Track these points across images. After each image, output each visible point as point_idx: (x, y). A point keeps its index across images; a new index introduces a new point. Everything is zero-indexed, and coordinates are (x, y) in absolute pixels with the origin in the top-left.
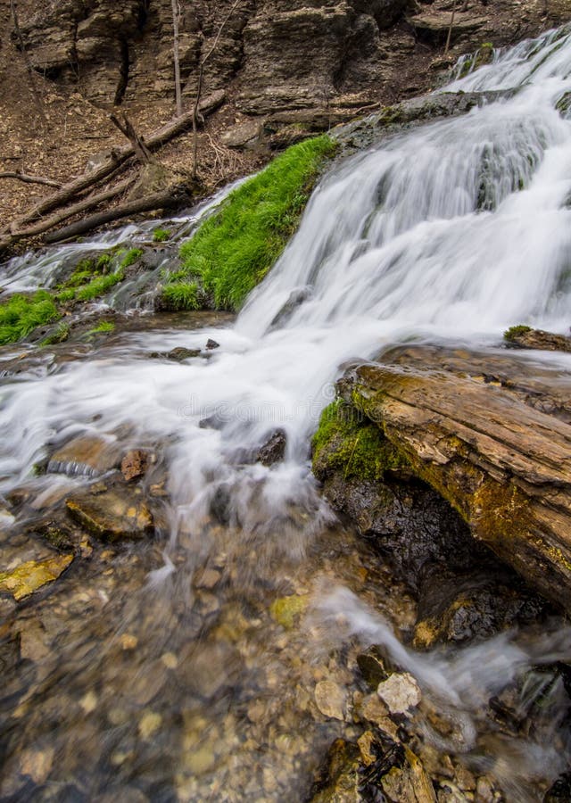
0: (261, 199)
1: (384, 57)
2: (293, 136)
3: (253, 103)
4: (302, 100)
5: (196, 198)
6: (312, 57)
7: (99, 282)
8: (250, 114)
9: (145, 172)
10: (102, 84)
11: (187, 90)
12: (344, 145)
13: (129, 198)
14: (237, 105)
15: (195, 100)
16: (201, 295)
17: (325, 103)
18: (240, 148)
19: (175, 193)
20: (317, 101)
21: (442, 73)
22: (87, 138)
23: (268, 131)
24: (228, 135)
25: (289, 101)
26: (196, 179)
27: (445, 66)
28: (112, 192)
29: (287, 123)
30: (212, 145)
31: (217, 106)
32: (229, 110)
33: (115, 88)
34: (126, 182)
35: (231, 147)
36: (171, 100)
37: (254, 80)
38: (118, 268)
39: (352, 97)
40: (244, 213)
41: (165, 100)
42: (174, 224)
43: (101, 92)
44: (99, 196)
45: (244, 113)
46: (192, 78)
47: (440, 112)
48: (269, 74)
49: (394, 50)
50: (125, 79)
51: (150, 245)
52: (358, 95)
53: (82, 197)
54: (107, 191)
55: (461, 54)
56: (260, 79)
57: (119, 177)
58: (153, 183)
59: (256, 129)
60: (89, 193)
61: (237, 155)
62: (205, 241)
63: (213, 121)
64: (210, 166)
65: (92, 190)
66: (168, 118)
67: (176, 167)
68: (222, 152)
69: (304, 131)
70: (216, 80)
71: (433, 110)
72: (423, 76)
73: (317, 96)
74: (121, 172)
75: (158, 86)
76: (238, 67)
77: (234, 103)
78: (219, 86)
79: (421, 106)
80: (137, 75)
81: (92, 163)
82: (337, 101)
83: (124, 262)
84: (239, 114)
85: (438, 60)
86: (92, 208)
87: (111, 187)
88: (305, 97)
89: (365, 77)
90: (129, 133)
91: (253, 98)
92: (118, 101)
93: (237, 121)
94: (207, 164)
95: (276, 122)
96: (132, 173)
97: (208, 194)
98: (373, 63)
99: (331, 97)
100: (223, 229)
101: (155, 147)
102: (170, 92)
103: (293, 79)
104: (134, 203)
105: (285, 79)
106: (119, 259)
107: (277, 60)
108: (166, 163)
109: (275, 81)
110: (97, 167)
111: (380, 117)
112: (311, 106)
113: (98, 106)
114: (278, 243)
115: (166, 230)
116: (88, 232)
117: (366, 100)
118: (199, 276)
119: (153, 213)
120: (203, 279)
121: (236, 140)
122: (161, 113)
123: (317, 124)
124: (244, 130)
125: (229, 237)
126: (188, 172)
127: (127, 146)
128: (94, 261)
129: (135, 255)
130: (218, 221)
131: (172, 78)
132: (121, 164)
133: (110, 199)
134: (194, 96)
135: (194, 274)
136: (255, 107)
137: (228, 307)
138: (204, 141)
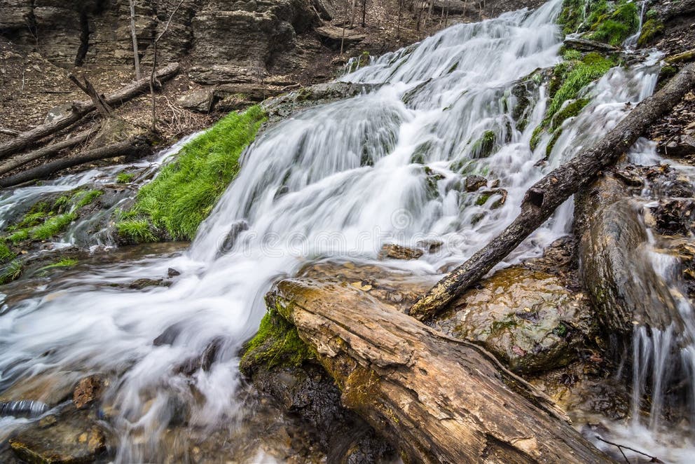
0: (211, 151)
1: (301, 53)
2: (237, 103)
3: (203, 75)
4: (243, 76)
5: (156, 147)
6: (248, 47)
7: (53, 222)
8: (201, 83)
9: (107, 124)
10: (64, 47)
11: (145, 60)
12: (272, 113)
13: (91, 146)
14: (190, 76)
15: (152, 68)
16: (154, 230)
17: (260, 81)
18: (195, 109)
19: (137, 143)
20: (253, 78)
21: (340, 68)
22: (46, 92)
23: (216, 99)
24: (183, 98)
25: (232, 76)
26: (155, 131)
27: (341, 63)
28: (74, 140)
29: (231, 93)
30: (169, 105)
31: (172, 75)
32: (183, 78)
33: (75, 51)
34: (87, 132)
35: (186, 108)
36: (130, 67)
37: (203, 58)
38: (73, 208)
39: (280, 78)
40: (197, 162)
41: (126, 66)
42: (137, 168)
43: (60, 53)
44: (59, 144)
45: (196, 82)
46: (149, 51)
47: (337, 95)
48: (215, 55)
49: (307, 48)
50: (85, 47)
51: (112, 187)
52: (284, 77)
53: (42, 145)
54: (68, 139)
55: (351, 57)
56: (208, 57)
57: (81, 128)
58: (115, 134)
59: (207, 95)
60: (49, 141)
61: (191, 114)
62: (163, 184)
63: (169, 86)
64: (168, 122)
65: (52, 139)
66: (128, 81)
67: (136, 122)
68: (179, 112)
69: (245, 100)
70: (171, 55)
71: (333, 93)
72: (328, 68)
73: (253, 74)
74: (82, 124)
75: (118, 54)
76: (189, 47)
77: (187, 74)
78: (173, 60)
79: (325, 90)
80: (96, 43)
81: (52, 114)
82: (268, 80)
83: (80, 202)
84: (192, 82)
85: (336, 59)
86: (52, 155)
87: (72, 136)
88: (244, 75)
89: (288, 65)
90: (89, 91)
91: (203, 72)
92: (79, 63)
93: (191, 88)
94: (165, 120)
95: (223, 91)
96: (94, 125)
97: (167, 144)
98: (294, 56)
99: (265, 76)
100: (180, 174)
101: (116, 103)
102: (129, 60)
103: (234, 61)
104: (96, 151)
105: (228, 60)
106: (77, 200)
107: (221, 45)
108: (128, 118)
109: (220, 61)
110: (57, 118)
111: (298, 95)
112: (250, 82)
113: (58, 66)
114: (222, 186)
115: (129, 174)
116: (49, 175)
117: (290, 81)
118: (148, 215)
119: (116, 159)
120: (152, 218)
121: (190, 102)
122: (122, 76)
123: (254, 95)
124: (198, 96)
125: (184, 181)
126: (148, 126)
127: (88, 102)
128: (51, 202)
129: (94, 195)
130: (176, 168)
131: (131, 49)
132: (81, 117)
133: (72, 147)
134: (151, 65)
135: (144, 214)
136: (205, 79)
137: (184, 237)
138: (162, 102)
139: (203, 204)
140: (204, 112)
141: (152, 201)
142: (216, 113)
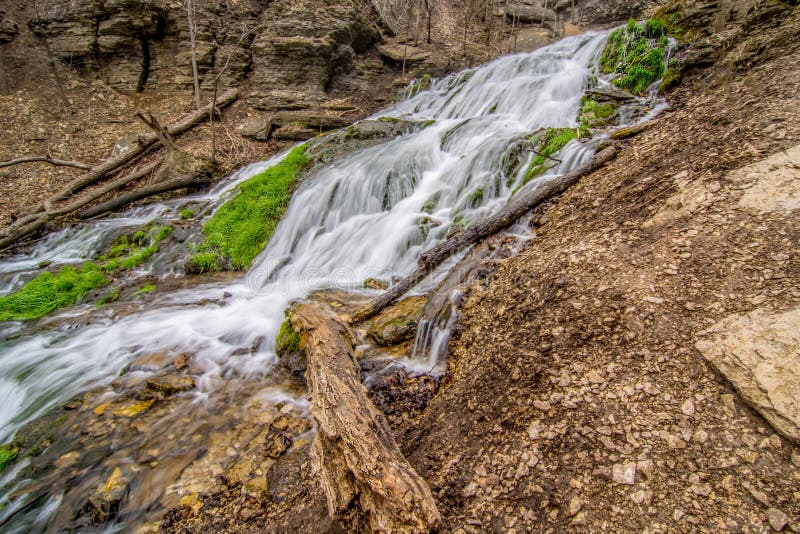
1: (361, 74)
2: (294, 131)
3: (261, 101)
4: (301, 102)
5: (216, 179)
6: (307, 72)
7: (137, 253)
8: (259, 109)
9: (170, 158)
10: (126, 73)
11: (204, 85)
12: (316, 160)
13: (156, 178)
14: (248, 102)
15: (213, 93)
16: (220, 261)
17: (318, 106)
18: (253, 138)
19: (199, 176)
20: (312, 104)
21: (400, 91)
22: (112, 122)
23: (274, 127)
24: (241, 127)
25: (290, 102)
26: (215, 163)
27: (403, 85)
28: (140, 173)
29: (289, 121)
30: (229, 135)
31: (231, 102)
32: (241, 105)
33: (137, 78)
34: (153, 165)
35: (244, 136)
36: (191, 92)
37: (262, 83)
38: (152, 242)
39: (339, 102)
41: (186, 92)
43: (123, 81)
44: (127, 177)
45: (255, 109)
46: (209, 76)
48: (273, 80)
49: (369, 69)
50: (146, 73)
51: (178, 223)
52: (343, 101)
53: (110, 177)
54: (134, 173)
55: (412, 78)
56: (266, 83)
57: (145, 159)
58: (177, 167)
59: (264, 124)
60: (118, 173)
61: (249, 143)
62: (222, 221)
63: (228, 114)
64: (227, 152)
65: (120, 171)
66: (188, 110)
67: (198, 152)
68: (237, 141)
69: (302, 128)
70: (230, 79)
72: (389, 91)
73: (312, 99)
74: (146, 155)
75: (178, 79)
76: (248, 70)
77: (245, 99)
78: (232, 85)
80: (157, 69)
81: (119, 146)
82: (327, 104)
83: (157, 237)
84: (251, 109)
85: (398, 80)
86: (122, 188)
87: (138, 170)
88: (303, 100)
89: (348, 87)
90: (154, 125)
91: (261, 97)
92: (140, 89)
93: (249, 115)
94: (224, 150)
95: (280, 119)
96: (158, 157)
97: (225, 176)
98: (354, 78)
99: (323, 101)
100: (235, 213)
101: (178, 134)
102: (188, 85)
103: (292, 86)
104: (162, 185)
105: (286, 85)
106: (153, 235)
107: (280, 70)
108: (189, 149)
109: (279, 86)
110: (125, 150)
112: (308, 107)
113: (120, 92)
115: (190, 209)
116: (119, 208)
117: (349, 105)
118: (218, 247)
119: (179, 191)
120: (221, 249)
121: (248, 131)
122: (181, 103)
123: (311, 123)
124: (256, 123)
126: (208, 158)
127: (151, 135)
128: (130, 236)
129: (166, 231)
130: (232, 207)
131: (191, 75)
132: (147, 149)
133: (138, 179)
134: (212, 90)
135: (214, 246)
136: (264, 105)
137: (241, 268)
138: (221, 131)
139: (260, 239)
140: (262, 141)
141: (219, 235)
142: (273, 142)
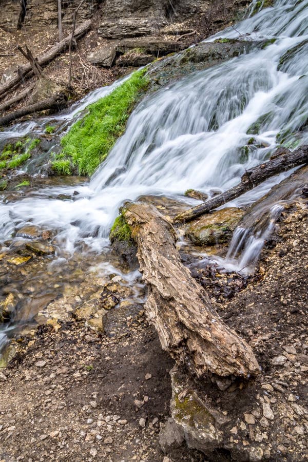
2: (134, 57)
3: (109, 30)
4: (143, 28)
5: (70, 101)
7: (17, 158)
8: (107, 38)
9: (39, 84)
10: (10, 13)
11: (66, 19)
13: (29, 101)
14: (99, 31)
16: (72, 167)
17: (158, 31)
18: (100, 65)
19: (59, 99)
20: (152, 29)
22: (0, 56)
23: (118, 54)
24: (92, 55)
25: (134, 29)
26: (71, 88)
28: (19, 97)
29: (131, 48)
30: (82, 63)
31: (85, 32)
32: (93, 35)
33: (17, 17)
34: (27, 90)
35: (93, 64)
36: (55, 27)
37: (111, 13)
38: (27, 150)
39: (178, 26)
40: (96, 121)
41: (51, 26)
43: (8, 20)
44: (11, 100)
45: (104, 38)
46: (69, 10)
48: (121, 9)
50: (24, 11)
51: (44, 137)
52: (182, 24)
53: (1, 100)
54: (16, 96)
56: (115, 12)
57: (22, 86)
58: (44, 91)
59: (111, 52)
60: (5, 97)
61: (97, 69)
62: (75, 136)
63: (82, 45)
64: (80, 78)
66: (53, 43)
68: (88, 68)
69: (142, 54)
70: (86, 12)
71: (213, 55)
73: (153, 25)
74: (24, 82)
75: (46, 15)
77: (97, 29)
78: (87, 16)
80: (32, 7)
81: (5, 75)
82: (166, 29)
83: (30, 147)
84: (100, 38)
86: (7, 108)
87: (18, 93)
88: (145, 26)
89: (188, 10)
90: (29, 57)
91: (110, 27)
92: (20, 27)
93: (99, 44)
94: (78, 77)
95: (124, 46)
96: (31, 83)
97: (77, 99)
99: (163, 26)
100: (85, 129)
101: (45, 64)
102: (53, 20)
103: (137, 13)
105: (132, 13)
106: (28, 145)
108: (52, 77)
109: (125, 14)
110: (9, 79)
112: (149, 33)
113: (6, 31)
116: (7, 124)
117: (187, 29)
118: (71, 156)
119: (44, 112)
120: (73, 158)
121: (97, 59)
122: (48, 37)
123: (151, 49)
124: (103, 51)
126: (66, 84)
127: (27, 65)
128: (13, 145)
129: (36, 143)
131: (56, 10)
132: (24, 77)
133: (18, 102)
135: (68, 156)
136: (111, 33)
137: (86, 174)
138: (76, 60)
139: (102, 152)
140: (107, 68)
141: (72, 147)
142: (116, 68)
